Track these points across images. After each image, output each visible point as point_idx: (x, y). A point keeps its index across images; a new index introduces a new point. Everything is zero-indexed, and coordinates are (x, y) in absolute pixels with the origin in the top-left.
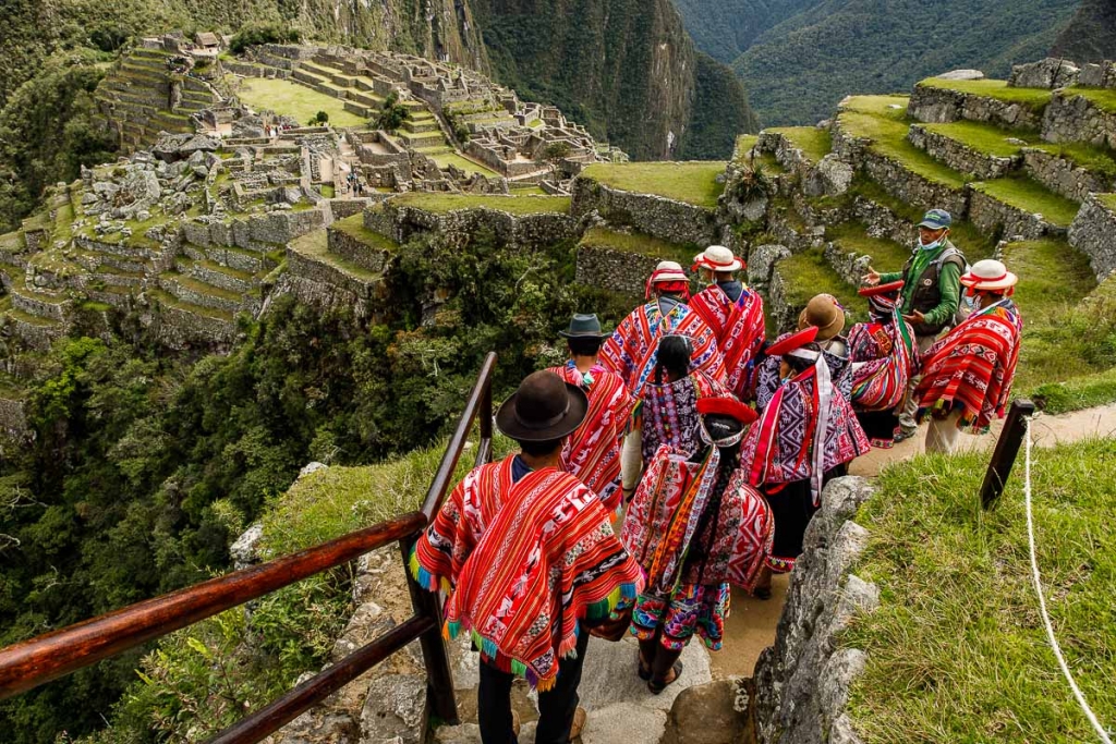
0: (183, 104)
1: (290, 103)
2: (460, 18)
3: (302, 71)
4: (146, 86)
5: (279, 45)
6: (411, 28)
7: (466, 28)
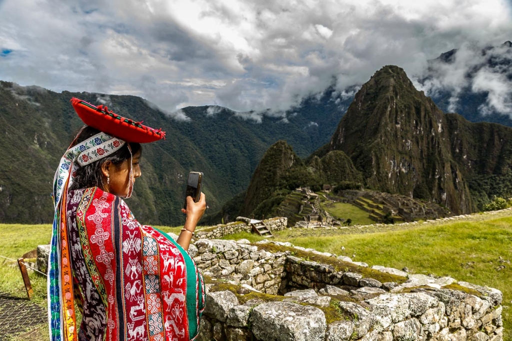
0: (302, 212)
1: (347, 213)
2: (454, 176)
3: (358, 201)
4: (293, 205)
5: (351, 191)
6: (427, 181)
7: (457, 181)
